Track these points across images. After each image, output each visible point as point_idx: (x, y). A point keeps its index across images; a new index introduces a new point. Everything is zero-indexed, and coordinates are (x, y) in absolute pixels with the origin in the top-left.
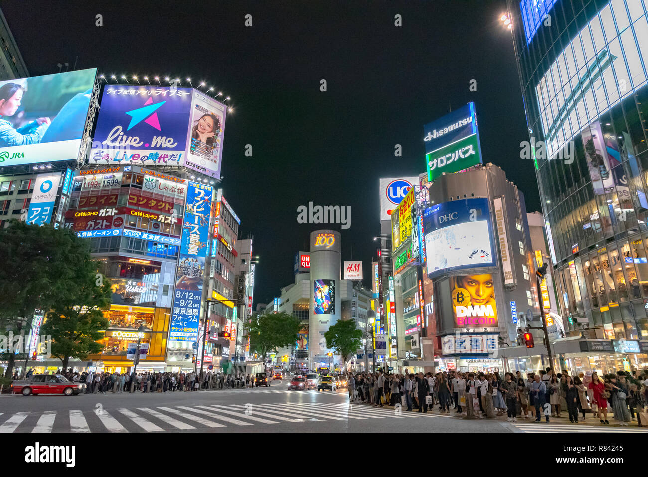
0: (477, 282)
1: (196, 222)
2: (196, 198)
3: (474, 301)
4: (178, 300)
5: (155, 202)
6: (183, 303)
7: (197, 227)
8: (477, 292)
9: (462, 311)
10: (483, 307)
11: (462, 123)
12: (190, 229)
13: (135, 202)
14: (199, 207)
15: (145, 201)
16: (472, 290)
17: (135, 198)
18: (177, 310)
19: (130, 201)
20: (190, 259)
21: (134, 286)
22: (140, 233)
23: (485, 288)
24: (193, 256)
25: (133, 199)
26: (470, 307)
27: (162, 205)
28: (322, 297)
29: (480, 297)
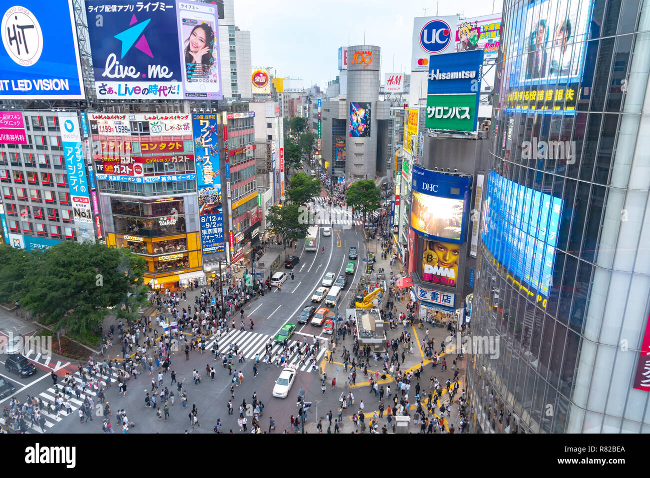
0: (446, 249)
1: (207, 154)
2: (202, 130)
3: (441, 263)
4: (204, 224)
5: (165, 145)
6: (208, 225)
7: (208, 158)
8: (445, 257)
9: (429, 269)
10: (446, 269)
11: (465, 75)
12: (202, 162)
13: (147, 149)
14: (206, 138)
15: (156, 145)
16: (441, 254)
17: (147, 145)
18: (204, 232)
19: (143, 149)
20: (207, 189)
21: (166, 221)
22: (159, 177)
23: (451, 255)
24: (210, 185)
25: (145, 147)
26: (436, 267)
27: (171, 146)
28: (357, 121)
29: (446, 261)
